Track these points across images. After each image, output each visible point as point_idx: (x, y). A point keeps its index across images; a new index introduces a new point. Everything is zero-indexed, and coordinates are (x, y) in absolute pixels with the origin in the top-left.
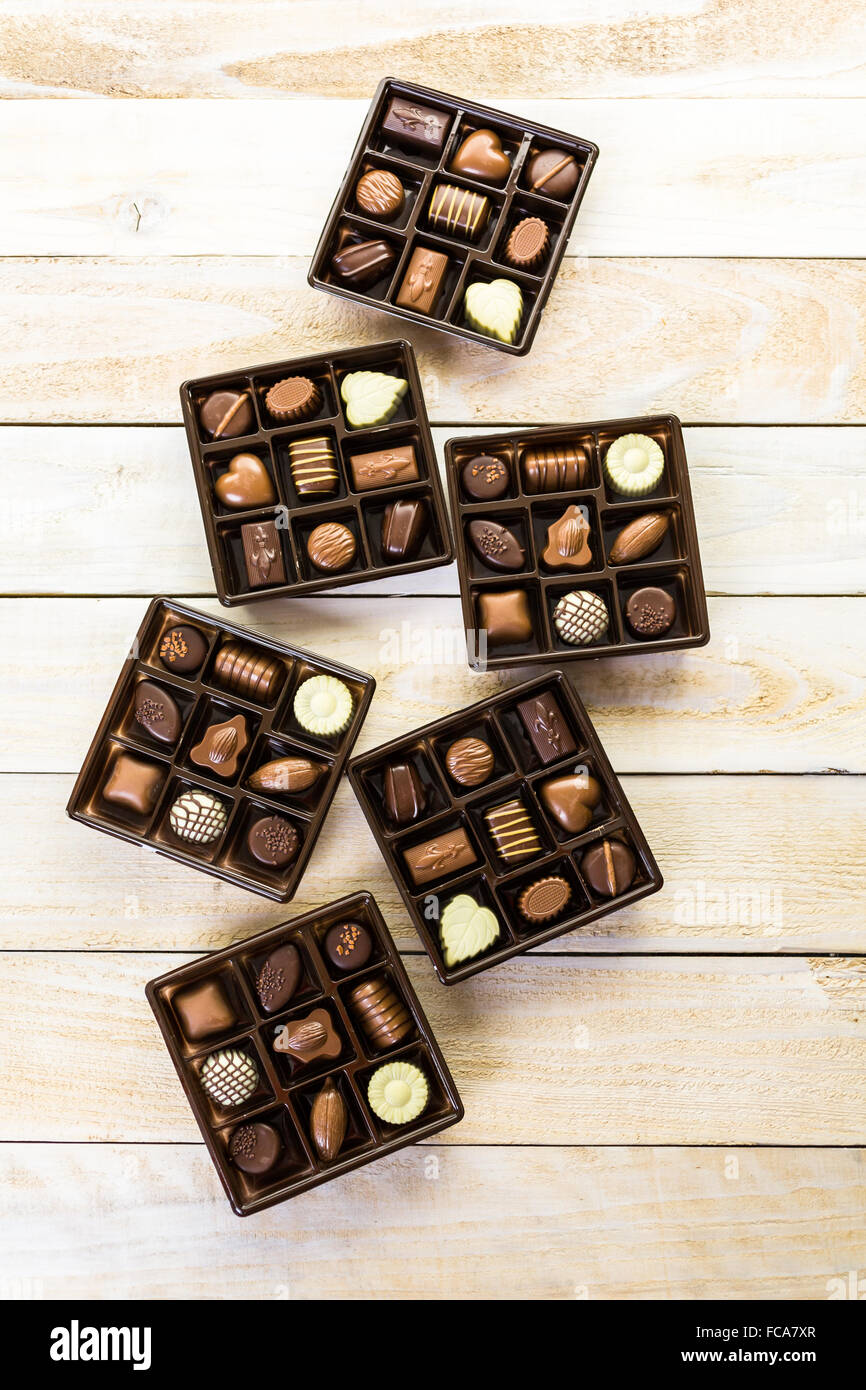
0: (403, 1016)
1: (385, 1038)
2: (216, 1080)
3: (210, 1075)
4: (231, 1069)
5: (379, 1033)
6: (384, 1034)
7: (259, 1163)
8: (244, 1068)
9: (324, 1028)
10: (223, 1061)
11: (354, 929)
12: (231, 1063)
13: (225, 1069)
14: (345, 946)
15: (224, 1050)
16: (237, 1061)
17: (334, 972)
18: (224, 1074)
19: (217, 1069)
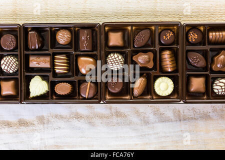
0: (175, 65)
1: (167, 69)
2: (112, 60)
3: (110, 58)
4: (117, 59)
5: (166, 66)
6: (167, 68)
7: (115, 90)
8: (121, 60)
9: (150, 58)
10: (116, 55)
11: (171, 33)
12: (118, 57)
13: (115, 58)
14: (166, 37)
15: (117, 52)
16: (120, 57)
17: (160, 43)
18: (114, 60)
19: (113, 57)
